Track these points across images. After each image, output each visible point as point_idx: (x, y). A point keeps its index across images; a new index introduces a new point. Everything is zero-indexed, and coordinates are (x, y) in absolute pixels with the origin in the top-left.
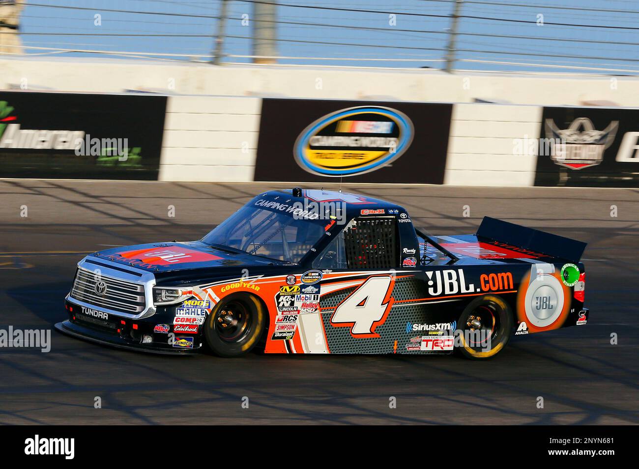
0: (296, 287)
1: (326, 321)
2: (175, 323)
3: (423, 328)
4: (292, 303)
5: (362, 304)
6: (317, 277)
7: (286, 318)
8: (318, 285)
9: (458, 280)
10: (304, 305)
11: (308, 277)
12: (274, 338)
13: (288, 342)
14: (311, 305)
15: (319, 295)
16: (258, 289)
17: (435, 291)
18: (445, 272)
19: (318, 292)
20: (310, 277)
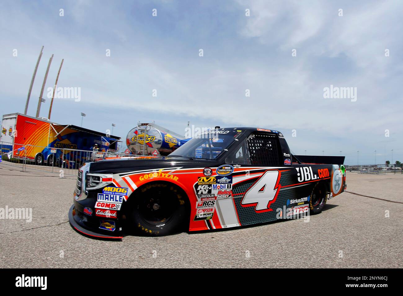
0: (212, 178)
1: (238, 204)
2: (96, 207)
3: (295, 202)
4: (210, 192)
5: (262, 190)
6: (229, 170)
7: (205, 204)
8: (230, 177)
9: (310, 173)
10: (220, 193)
11: (222, 170)
12: (196, 219)
15: (232, 184)
16: (176, 179)
17: (301, 179)
18: (304, 168)
19: (231, 182)
20: (223, 170)
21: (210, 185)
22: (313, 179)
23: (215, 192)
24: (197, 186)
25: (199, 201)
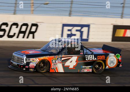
0: (56, 58)
1: (63, 65)
2: (30, 66)
4: (55, 62)
5: (71, 62)
7: (54, 65)
8: (61, 58)
9: (92, 57)
10: (58, 62)
12: (52, 69)
13: (55, 70)
14: (60, 62)
15: (61, 60)
16: (48, 59)
17: (87, 59)
19: (61, 59)
21: (56, 60)
22: (94, 59)
23: (57, 62)
24: (52, 60)
25: (53, 64)
